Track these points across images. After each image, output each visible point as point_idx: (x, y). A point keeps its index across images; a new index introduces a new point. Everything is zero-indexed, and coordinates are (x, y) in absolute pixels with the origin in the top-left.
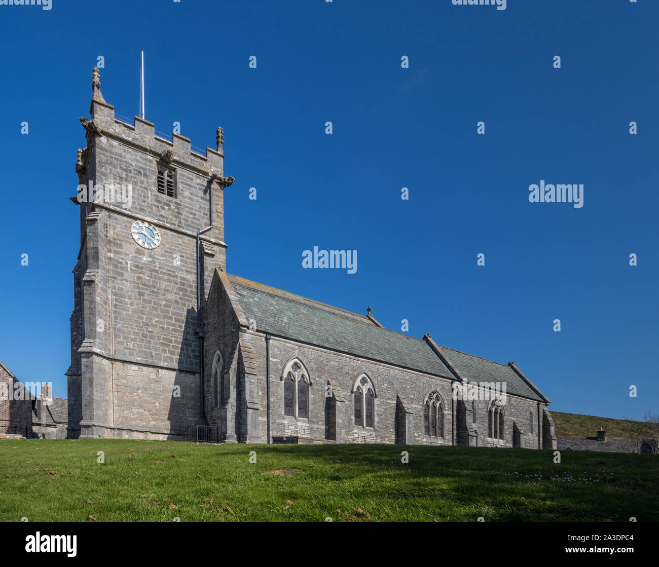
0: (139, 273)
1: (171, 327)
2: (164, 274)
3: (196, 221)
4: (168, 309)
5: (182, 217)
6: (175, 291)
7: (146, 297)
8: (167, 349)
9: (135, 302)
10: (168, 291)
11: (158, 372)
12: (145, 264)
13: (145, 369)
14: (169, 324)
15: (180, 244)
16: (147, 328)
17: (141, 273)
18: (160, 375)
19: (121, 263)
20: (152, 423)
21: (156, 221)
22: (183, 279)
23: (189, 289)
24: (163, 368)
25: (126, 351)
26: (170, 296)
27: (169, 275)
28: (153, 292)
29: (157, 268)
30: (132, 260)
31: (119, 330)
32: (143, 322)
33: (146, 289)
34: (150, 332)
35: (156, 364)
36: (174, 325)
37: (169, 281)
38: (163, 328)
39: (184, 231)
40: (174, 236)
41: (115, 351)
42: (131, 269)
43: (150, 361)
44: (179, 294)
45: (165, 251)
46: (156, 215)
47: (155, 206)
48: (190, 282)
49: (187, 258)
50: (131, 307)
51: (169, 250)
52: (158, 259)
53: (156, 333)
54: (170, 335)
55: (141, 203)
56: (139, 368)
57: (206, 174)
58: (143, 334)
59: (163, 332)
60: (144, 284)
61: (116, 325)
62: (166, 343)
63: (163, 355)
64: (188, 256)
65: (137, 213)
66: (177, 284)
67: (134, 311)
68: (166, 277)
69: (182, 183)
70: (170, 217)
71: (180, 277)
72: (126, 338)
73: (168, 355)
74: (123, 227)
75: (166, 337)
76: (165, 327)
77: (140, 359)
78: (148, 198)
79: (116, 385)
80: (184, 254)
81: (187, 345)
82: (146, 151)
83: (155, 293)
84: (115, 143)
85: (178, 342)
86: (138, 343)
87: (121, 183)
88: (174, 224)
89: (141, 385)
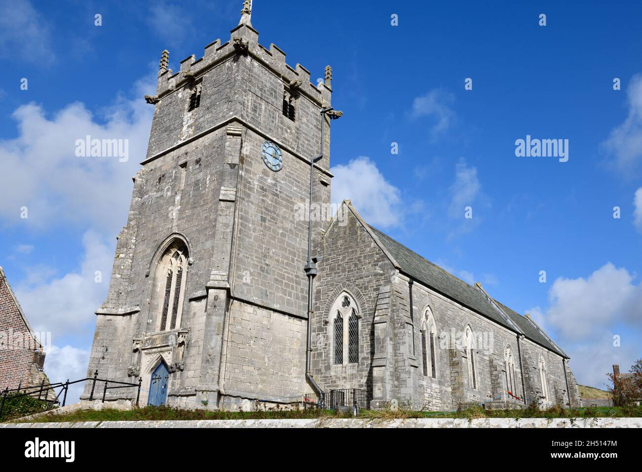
0: (263, 196)
1: (285, 261)
2: (283, 199)
3: (310, 148)
4: (284, 239)
5: (300, 142)
7: (267, 224)
8: (280, 287)
9: (258, 228)
10: (284, 218)
12: (269, 186)
14: (283, 257)
15: (297, 169)
16: (265, 260)
17: (265, 196)
19: (249, 183)
21: (280, 143)
24: (275, 311)
25: (244, 287)
27: (287, 200)
29: (278, 193)
30: (258, 181)
32: (262, 252)
33: (268, 214)
34: (267, 265)
35: (270, 306)
36: (288, 258)
37: (287, 207)
38: (278, 261)
39: (301, 156)
40: (293, 160)
41: (235, 287)
42: (257, 190)
44: (293, 223)
45: (286, 175)
46: (281, 137)
47: (280, 128)
49: (302, 184)
50: (253, 234)
51: (288, 174)
52: (279, 182)
53: (272, 267)
54: (284, 270)
55: (270, 123)
56: (254, 311)
57: (320, 105)
58: (261, 268)
59: (278, 266)
60: (266, 209)
61: (239, 254)
62: (280, 279)
63: (276, 294)
64: (303, 182)
65: (267, 132)
66: (292, 211)
67: (256, 239)
68: (284, 203)
69: (302, 109)
70: (291, 140)
71: (295, 204)
72: (245, 271)
73: (281, 294)
74: (255, 145)
75: (280, 272)
76: (280, 259)
77: (257, 298)
78: (276, 119)
79: (232, 332)
80: (300, 180)
81: (297, 283)
82: (279, 75)
83: (274, 219)
84: (256, 64)
85: (289, 279)
86: (256, 278)
87: (257, 101)
88: (294, 149)
89: (254, 333)
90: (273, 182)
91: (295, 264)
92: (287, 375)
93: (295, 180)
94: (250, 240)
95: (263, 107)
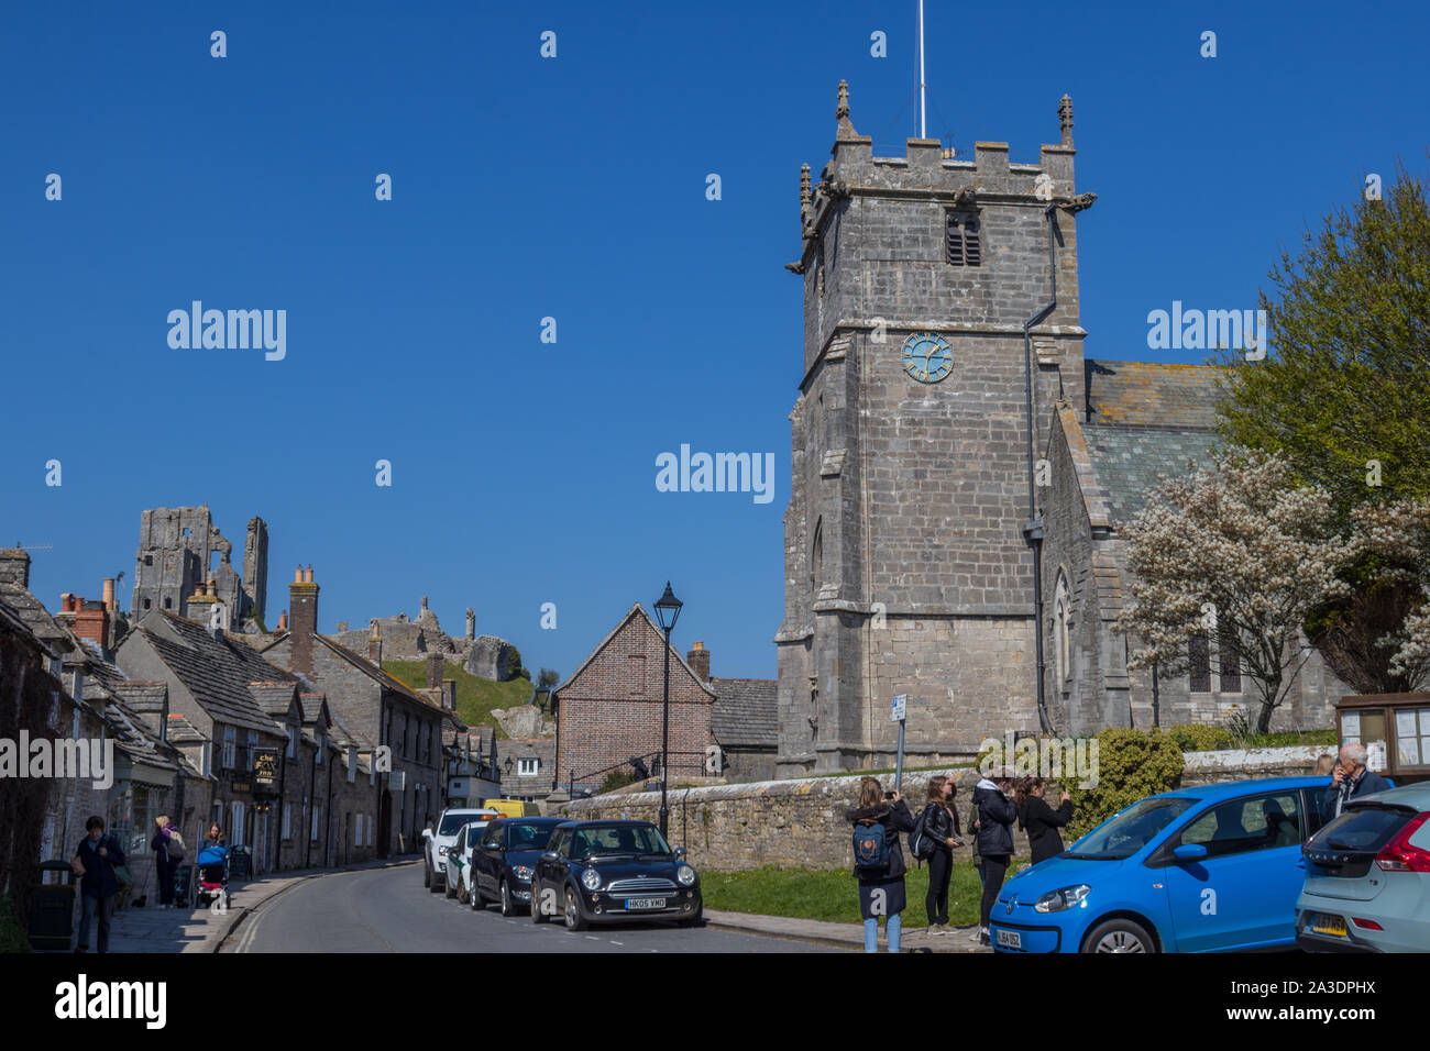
0: (916, 434)
1: (977, 530)
2: (962, 423)
3: (1021, 300)
4: (968, 493)
5: (994, 300)
6: (984, 453)
7: (928, 480)
8: (969, 576)
9: (909, 492)
10: (969, 456)
11: (952, 625)
12: (926, 414)
13: (927, 623)
14: (972, 523)
15: (991, 357)
16: (930, 541)
17: (920, 433)
18: (956, 633)
19: (884, 423)
20: (942, 733)
21: (944, 325)
22: (998, 424)
23: (1010, 443)
24: (960, 617)
25: (892, 593)
26: (975, 467)
27: (971, 423)
28: (942, 465)
29: (949, 416)
30: (902, 412)
31: (882, 554)
32: (923, 530)
33: (929, 462)
34: (937, 547)
35: (948, 612)
36: (982, 523)
37: (971, 435)
38: (961, 533)
39: (998, 327)
40: (980, 343)
41: (874, 595)
42: (901, 429)
43: (936, 606)
44: (990, 457)
45: (965, 378)
46: (946, 312)
47: (943, 295)
48: (1012, 427)
49: (1007, 380)
50: (902, 505)
51: (970, 374)
52: (950, 397)
53: (948, 547)
54: (975, 546)
55: (918, 297)
56: (918, 625)
57: (1041, 200)
58: (924, 553)
59: (961, 541)
60: (925, 455)
61: (875, 546)
62: (967, 563)
63: (960, 588)
64: (1007, 375)
65: (911, 319)
66: (985, 437)
67: (907, 511)
68: (965, 430)
69: (993, 232)
70: (973, 306)
71: (994, 422)
72: (892, 568)
73: (972, 587)
74: (887, 354)
75: (966, 551)
76: (965, 530)
77: (919, 604)
78: (931, 283)
79: (876, 664)
80: (999, 375)
81: (1007, 559)
82: (927, 196)
83: (944, 466)
84: (873, 202)
85: (988, 558)
86: (915, 574)
87: (884, 271)
88: (980, 319)
89: (920, 658)
90: (935, 402)
91: (1000, 529)
92: (999, 711)
93: (986, 378)
94: (896, 516)
95: (899, 275)
